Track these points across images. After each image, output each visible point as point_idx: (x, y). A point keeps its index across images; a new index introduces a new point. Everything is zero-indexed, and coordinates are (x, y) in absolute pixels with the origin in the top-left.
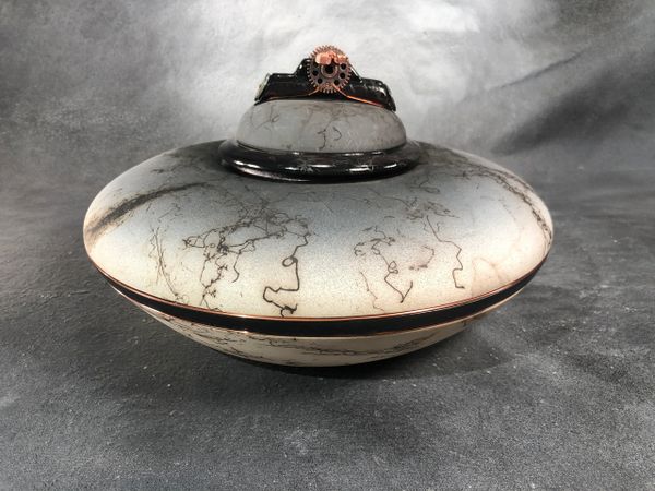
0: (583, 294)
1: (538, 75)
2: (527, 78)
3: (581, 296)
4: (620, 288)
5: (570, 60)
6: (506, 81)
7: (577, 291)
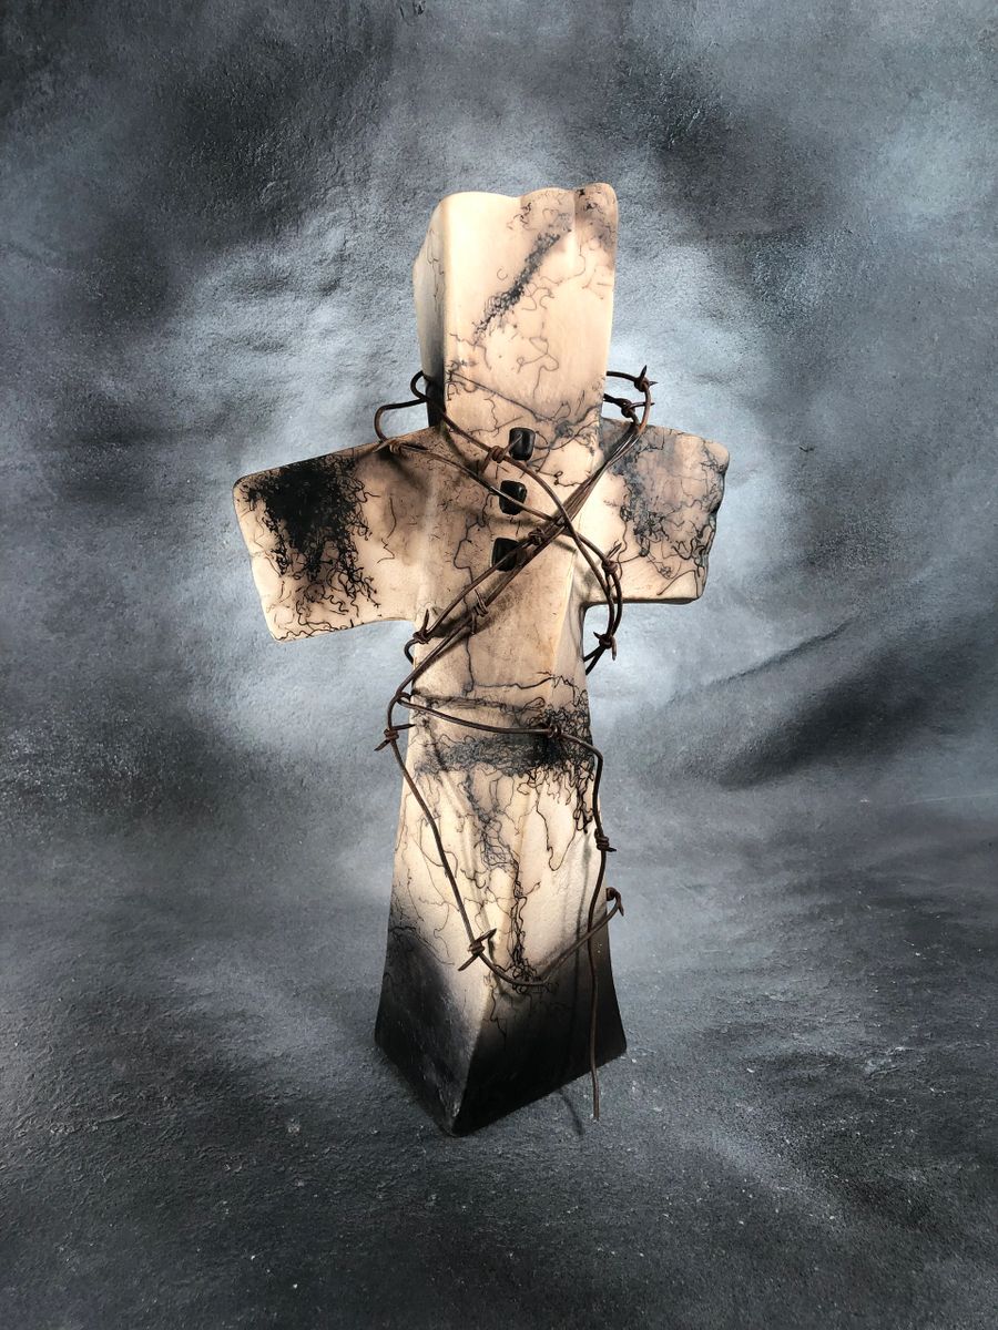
0: (870, 1067)
1: (783, 659)
2: (767, 666)
3: (868, 1070)
4: (922, 1050)
5: (830, 635)
6: (735, 671)
7: (862, 1061)
